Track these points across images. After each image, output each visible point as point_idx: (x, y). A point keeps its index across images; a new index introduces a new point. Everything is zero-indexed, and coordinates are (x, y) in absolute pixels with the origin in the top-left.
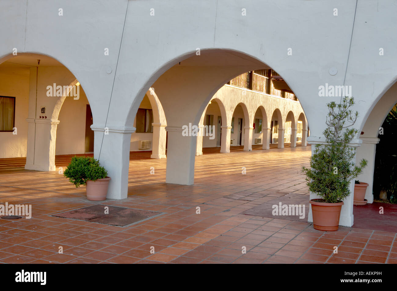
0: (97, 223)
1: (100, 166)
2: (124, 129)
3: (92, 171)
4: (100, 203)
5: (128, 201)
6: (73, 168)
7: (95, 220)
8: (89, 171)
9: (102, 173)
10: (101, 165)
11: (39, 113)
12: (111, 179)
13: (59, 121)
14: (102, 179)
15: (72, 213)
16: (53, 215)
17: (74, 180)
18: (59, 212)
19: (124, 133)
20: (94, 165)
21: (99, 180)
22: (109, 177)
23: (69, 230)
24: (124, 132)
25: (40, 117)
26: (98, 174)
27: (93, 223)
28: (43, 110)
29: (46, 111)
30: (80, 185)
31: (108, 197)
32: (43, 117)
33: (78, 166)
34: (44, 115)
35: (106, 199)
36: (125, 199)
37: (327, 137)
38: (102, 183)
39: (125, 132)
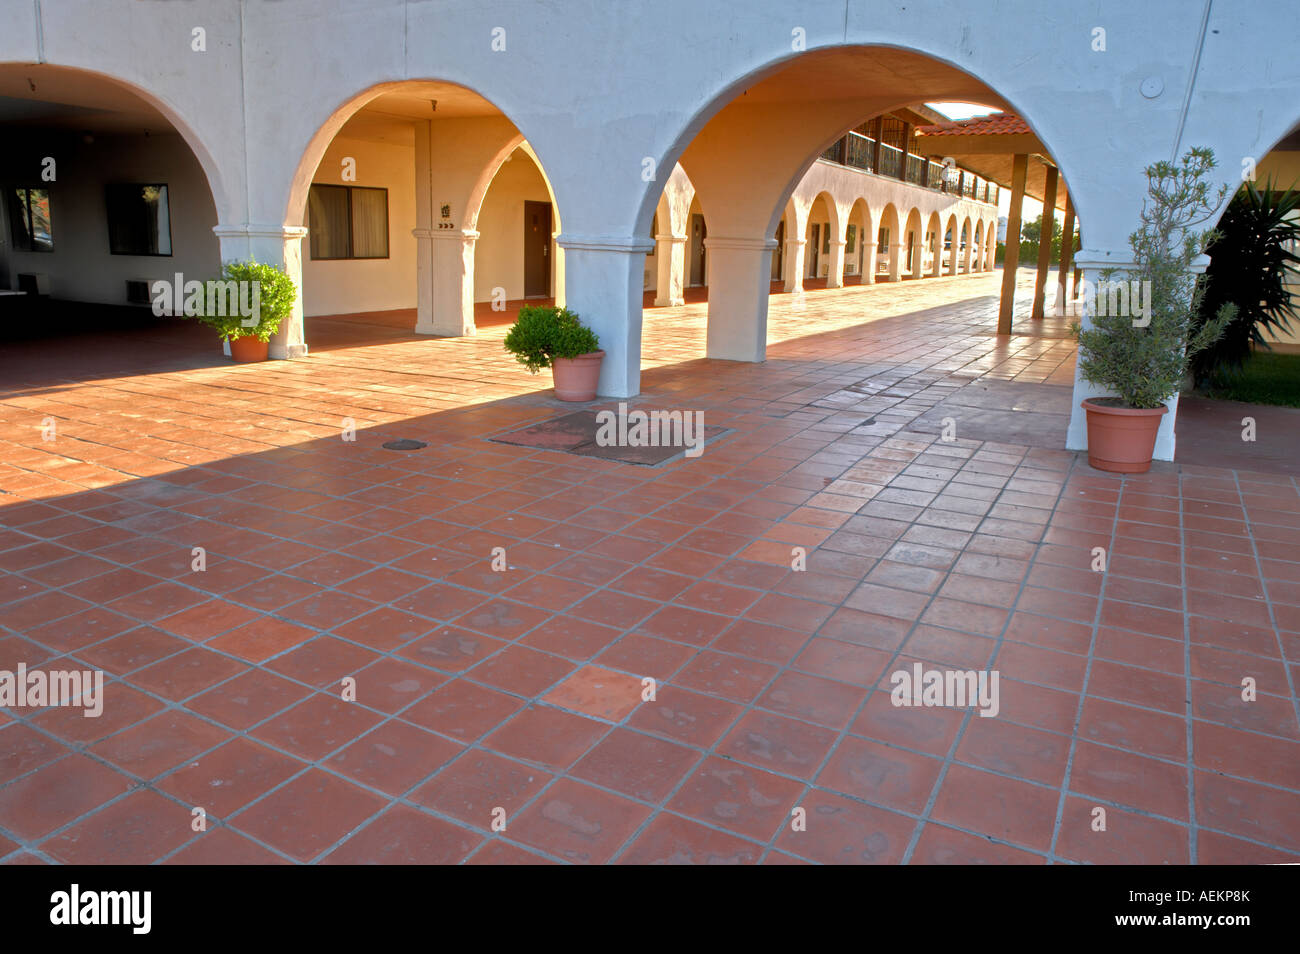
0: (594, 458)
1: (582, 325)
2: (631, 242)
3: (565, 339)
4: (585, 407)
5: (644, 401)
6: (525, 333)
7: (584, 449)
8: (559, 337)
9: (588, 342)
10: (584, 325)
11: (438, 218)
12: (605, 355)
13: (479, 234)
14: (587, 356)
15: (532, 433)
16: (493, 437)
17: (527, 358)
18: (505, 431)
19: (631, 252)
20: (570, 325)
21: (580, 356)
22: (601, 351)
23: (536, 476)
24: (631, 249)
25: (441, 226)
26: (578, 345)
27: (584, 457)
28: (446, 211)
29: (452, 213)
30: (540, 369)
31: (599, 394)
32: (446, 226)
33: (535, 327)
34: (447, 221)
35: (595, 397)
36: (635, 397)
37: (1138, 252)
38: (588, 362)
39: (635, 249)
